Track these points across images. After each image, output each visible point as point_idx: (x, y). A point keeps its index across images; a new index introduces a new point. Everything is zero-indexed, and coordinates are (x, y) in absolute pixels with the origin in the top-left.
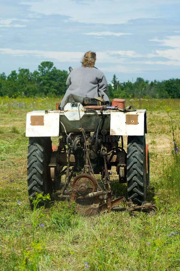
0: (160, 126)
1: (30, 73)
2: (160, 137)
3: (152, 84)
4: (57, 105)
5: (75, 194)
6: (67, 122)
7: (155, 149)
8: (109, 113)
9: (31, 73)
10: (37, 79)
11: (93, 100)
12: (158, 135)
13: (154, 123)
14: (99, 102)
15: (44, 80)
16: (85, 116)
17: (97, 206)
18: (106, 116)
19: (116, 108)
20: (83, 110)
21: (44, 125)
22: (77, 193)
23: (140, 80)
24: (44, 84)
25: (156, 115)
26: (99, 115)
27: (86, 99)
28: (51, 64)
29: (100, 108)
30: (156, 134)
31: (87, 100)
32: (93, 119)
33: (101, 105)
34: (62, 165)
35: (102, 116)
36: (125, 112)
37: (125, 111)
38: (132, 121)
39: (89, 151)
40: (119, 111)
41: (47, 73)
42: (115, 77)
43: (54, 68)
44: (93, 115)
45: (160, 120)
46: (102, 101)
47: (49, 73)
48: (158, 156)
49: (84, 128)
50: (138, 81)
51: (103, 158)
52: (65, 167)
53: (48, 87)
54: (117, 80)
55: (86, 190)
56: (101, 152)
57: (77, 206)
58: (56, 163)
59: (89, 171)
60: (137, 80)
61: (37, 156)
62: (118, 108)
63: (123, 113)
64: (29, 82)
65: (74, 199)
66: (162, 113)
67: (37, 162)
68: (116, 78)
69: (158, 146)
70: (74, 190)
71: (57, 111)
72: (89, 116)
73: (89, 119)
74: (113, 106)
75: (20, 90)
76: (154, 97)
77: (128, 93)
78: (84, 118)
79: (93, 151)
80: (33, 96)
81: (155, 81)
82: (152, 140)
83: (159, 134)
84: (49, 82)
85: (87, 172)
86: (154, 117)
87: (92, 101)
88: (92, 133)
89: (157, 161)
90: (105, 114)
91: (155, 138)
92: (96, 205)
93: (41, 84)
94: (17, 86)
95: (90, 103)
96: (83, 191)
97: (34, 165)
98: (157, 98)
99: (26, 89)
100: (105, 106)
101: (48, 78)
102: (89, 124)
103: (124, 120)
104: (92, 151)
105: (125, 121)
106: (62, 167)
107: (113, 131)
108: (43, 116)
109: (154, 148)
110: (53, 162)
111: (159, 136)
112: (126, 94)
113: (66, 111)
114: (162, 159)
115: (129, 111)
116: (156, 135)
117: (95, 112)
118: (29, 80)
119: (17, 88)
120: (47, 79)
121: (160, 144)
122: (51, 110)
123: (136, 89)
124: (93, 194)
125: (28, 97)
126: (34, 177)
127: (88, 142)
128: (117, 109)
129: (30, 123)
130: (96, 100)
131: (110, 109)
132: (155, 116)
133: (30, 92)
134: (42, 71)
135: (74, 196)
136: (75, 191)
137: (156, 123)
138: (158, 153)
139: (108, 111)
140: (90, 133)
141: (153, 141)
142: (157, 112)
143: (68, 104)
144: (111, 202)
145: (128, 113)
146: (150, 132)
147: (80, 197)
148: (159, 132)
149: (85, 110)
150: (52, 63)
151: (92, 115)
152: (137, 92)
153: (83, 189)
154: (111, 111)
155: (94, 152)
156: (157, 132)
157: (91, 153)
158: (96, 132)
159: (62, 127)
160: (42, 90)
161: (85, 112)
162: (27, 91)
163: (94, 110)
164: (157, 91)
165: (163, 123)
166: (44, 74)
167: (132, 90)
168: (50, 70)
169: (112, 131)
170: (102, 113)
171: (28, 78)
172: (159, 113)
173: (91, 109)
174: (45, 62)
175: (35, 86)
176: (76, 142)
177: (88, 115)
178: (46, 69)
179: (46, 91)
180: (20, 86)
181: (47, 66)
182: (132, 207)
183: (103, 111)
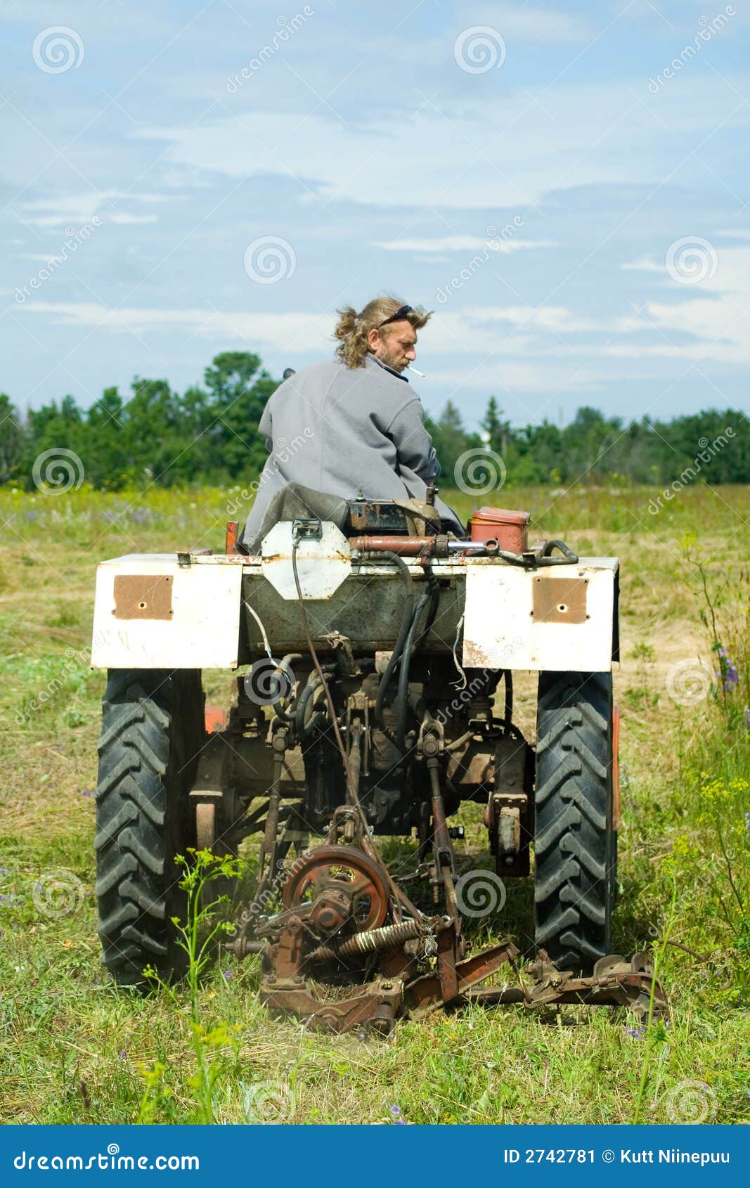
0: (664, 589)
1: (172, 395)
2: (668, 629)
3: (635, 432)
4: (229, 530)
5: (293, 937)
6: (274, 605)
7: (650, 676)
8: (457, 571)
9: (176, 395)
10: (198, 418)
11: (391, 510)
12: (659, 624)
13: (646, 580)
14: (416, 520)
15: (225, 423)
16: (353, 581)
17: (396, 985)
18: (445, 582)
19: (492, 548)
20: (346, 553)
21: (174, 616)
22: (304, 934)
23: (589, 417)
24: (227, 436)
25: (653, 547)
26: (418, 579)
27: (360, 508)
28: (253, 359)
29: (422, 546)
30: (654, 619)
31: (363, 513)
32: (388, 597)
33: (426, 535)
34: (245, 795)
35: (427, 584)
36: (531, 566)
37: (530, 563)
38: (562, 608)
39: (368, 733)
40: (502, 561)
41: (237, 393)
42: (493, 405)
43: (264, 375)
44: (390, 575)
45: (666, 567)
46: (427, 516)
47: (245, 395)
48: (660, 703)
49: (349, 633)
50: (581, 421)
51: (428, 770)
52: (258, 801)
53: (241, 449)
54: (502, 419)
55: (345, 918)
56: (420, 741)
57: (307, 992)
58: (220, 785)
59: (355, 834)
60: (578, 418)
61: (143, 746)
62: (497, 550)
63: (521, 569)
64: (171, 430)
65: (293, 960)
66: (673, 541)
67: (143, 770)
68: (497, 411)
69: (661, 666)
70: (292, 919)
71: (231, 556)
72: (370, 583)
73: (372, 594)
74: (477, 541)
75: (138, 458)
76: (642, 479)
77: (544, 468)
78: (348, 588)
79: (387, 734)
80: (184, 482)
81: (646, 420)
82: (639, 644)
83: (665, 617)
84: (244, 431)
85: (348, 840)
86: (645, 554)
87: (385, 516)
88: (383, 659)
89: (659, 722)
90: (444, 576)
91: (647, 634)
92: (388, 982)
93: (215, 436)
94: (124, 444)
95: (377, 524)
96: (330, 923)
97: (128, 784)
98: (652, 484)
99: (158, 455)
100: (441, 540)
101: (243, 413)
102: (367, 615)
103: (526, 601)
104: (379, 736)
105: (530, 608)
106: (248, 802)
107: (476, 648)
108: (168, 580)
109: (645, 674)
110: (209, 780)
111: (665, 626)
112: (537, 471)
113: (271, 558)
114: (676, 713)
115: (549, 564)
116: (652, 624)
117: (396, 564)
118: (171, 423)
119: (124, 451)
120: (237, 418)
121: (670, 658)
122: (204, 553)
123: (574, 452)
124: (376, 935)
125: (168, 486)
126: (128, 837)
127: (364, 694)
128: (496, 554)
129: (114, 606)
130: (404, 510)
131: (465, 553)
132: (648, 552)
133: (174, 466)
134: (220, 389)
135: (291, 945)
136: (294, 925)
137: (650, 577)
138: (659, 692)
139: (455, 562)
140: (373, 656)
141: (642, 647)
142: (654, 536)
143: (279, 525)
144: (458, 968)
145: (542, 572)
146: (631, 613)
147: (319, 951)
148: (664, 612)
149: (355, 554)
150: (256, 357)
151: (384, 575)
152: (579, 461)
153: (328, 915)
154: (468, 560)
155: (392, 740)
156: (658, 613)
157: (378, 743)
158: (401, 652)
159: (250, 629)
160: (219, 461)
161: (355, 563)
162: (164, 465)
163: (392, 557)
164: (655, 456)
165: (676, 579)
166: (224, 398)
167: (560, 455)
168: (250, 385)
169: (471, 650)
170: (427, 568)
171: (166, 416)
172: (662, 540)
173: (382, 551)
174: (229, 355)
175: (194, 444)
176: (311, 692)
177: (367, 575)
178: (234, 380)
179: (234, 461)
180: (139, 443)
181: (238, 368)
182: (551, 984)
183: (435, 561)
